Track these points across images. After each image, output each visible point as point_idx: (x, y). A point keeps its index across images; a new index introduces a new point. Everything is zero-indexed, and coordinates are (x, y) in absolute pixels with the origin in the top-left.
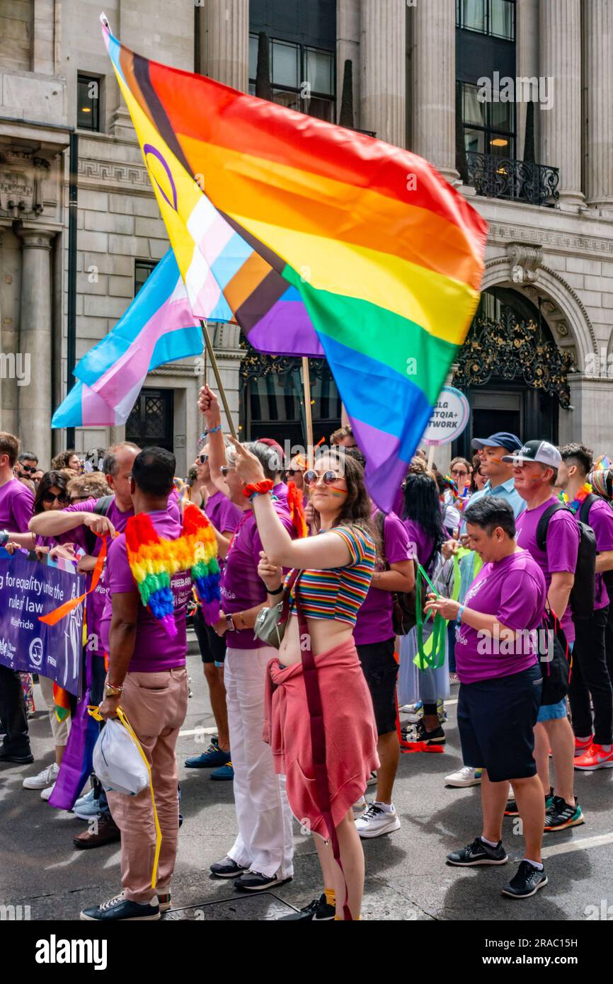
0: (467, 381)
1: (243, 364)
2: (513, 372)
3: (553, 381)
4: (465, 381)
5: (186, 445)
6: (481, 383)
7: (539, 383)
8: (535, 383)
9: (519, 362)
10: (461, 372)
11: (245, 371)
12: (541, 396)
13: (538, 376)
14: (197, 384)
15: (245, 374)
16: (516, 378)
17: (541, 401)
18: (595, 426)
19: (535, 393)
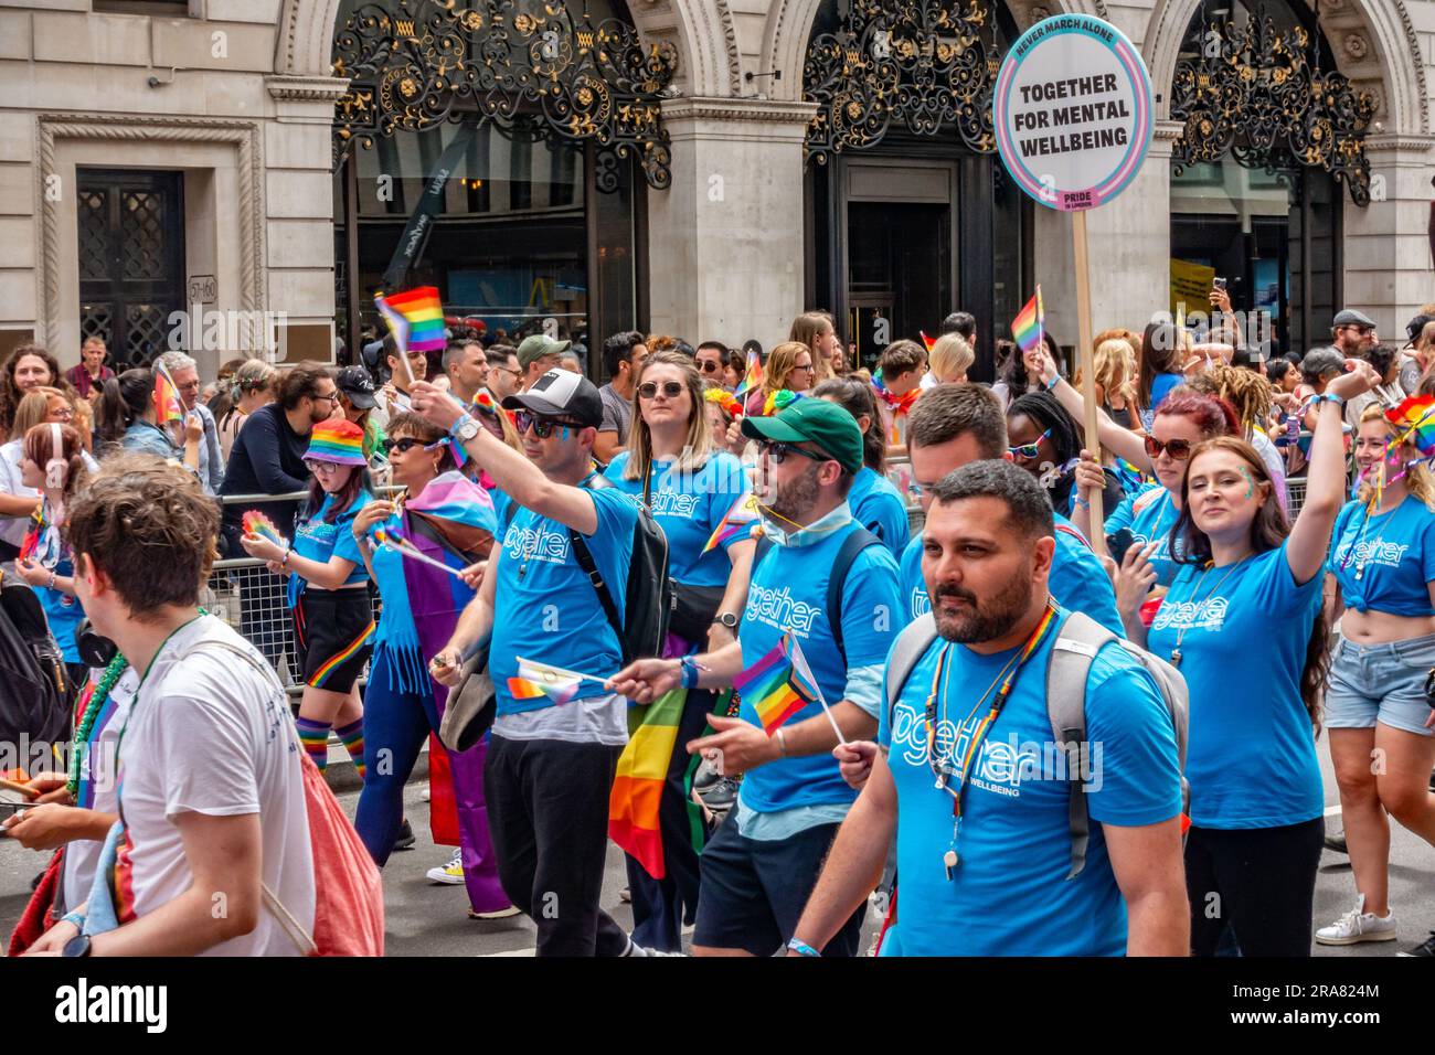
0: (837, 140)
1: (340, 111)
2: (936, 117)
4: (832, 138)
5: (216, 298)
6: (866, 142)
8: (984, 141)
9: (947, 94)
10: (823, 119)
11: (343, 126)
12: (996, 169)
14: (240, 160)
15: (345, 133)
16: (941, 130)
17: (997, 182)
18: (1114, 235)
19: (984, 164)
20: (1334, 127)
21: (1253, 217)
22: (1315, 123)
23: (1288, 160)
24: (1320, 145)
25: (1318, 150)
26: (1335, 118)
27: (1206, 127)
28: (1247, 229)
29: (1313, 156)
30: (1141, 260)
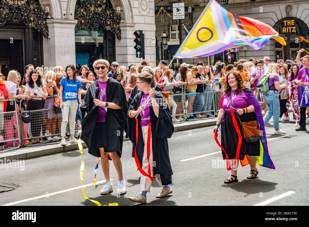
2: (18, 19)
3: (39, 23)
6: (1, 25)
7: (32, 24)
8: (30, 25)
9: (21, 13)
12: (33, 31)
13: (32, 21)
16: (19, 22)
17: (34, 34)
18: (62, 47)
19: (30, 30)
20: (112, 21)
21: (99, 43)
22: (108, 21)
23: (102, 29)
24: (109, 26)
25: (109, 27)
26: (113, 19)
27: (83, 21)
28: (97, 46)
29: (108, 28)
30: (69, 53)
